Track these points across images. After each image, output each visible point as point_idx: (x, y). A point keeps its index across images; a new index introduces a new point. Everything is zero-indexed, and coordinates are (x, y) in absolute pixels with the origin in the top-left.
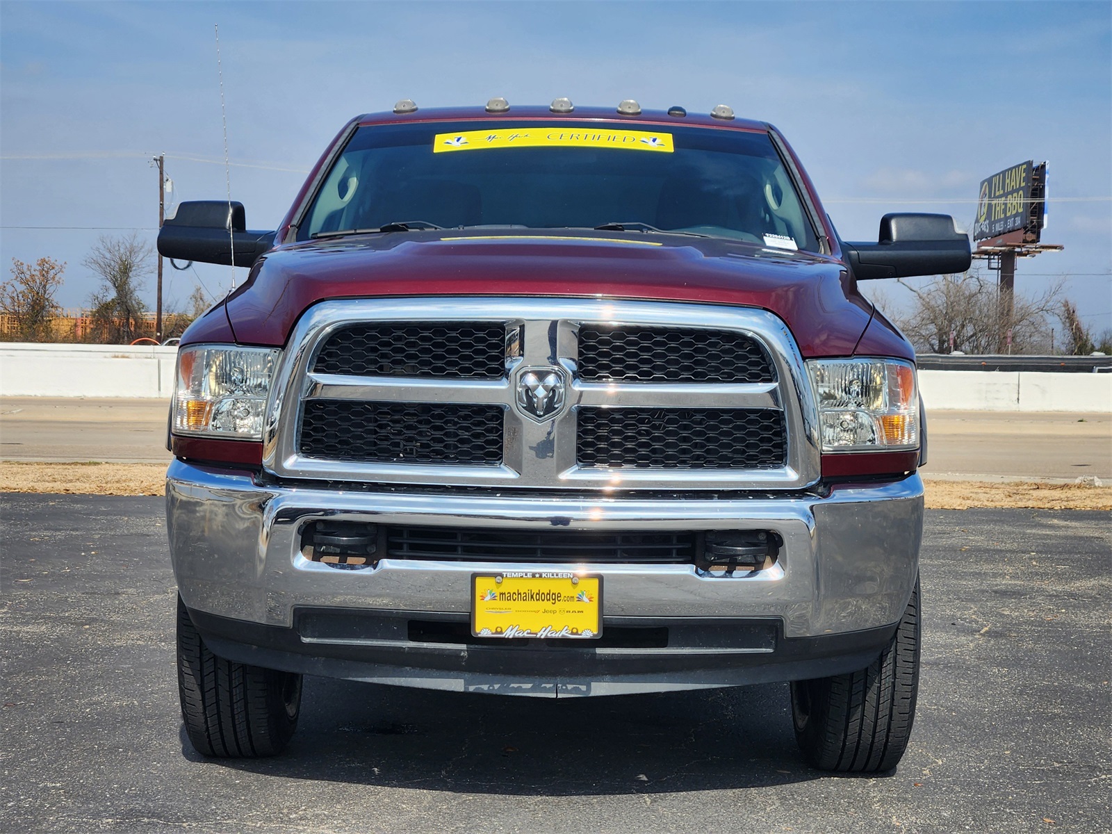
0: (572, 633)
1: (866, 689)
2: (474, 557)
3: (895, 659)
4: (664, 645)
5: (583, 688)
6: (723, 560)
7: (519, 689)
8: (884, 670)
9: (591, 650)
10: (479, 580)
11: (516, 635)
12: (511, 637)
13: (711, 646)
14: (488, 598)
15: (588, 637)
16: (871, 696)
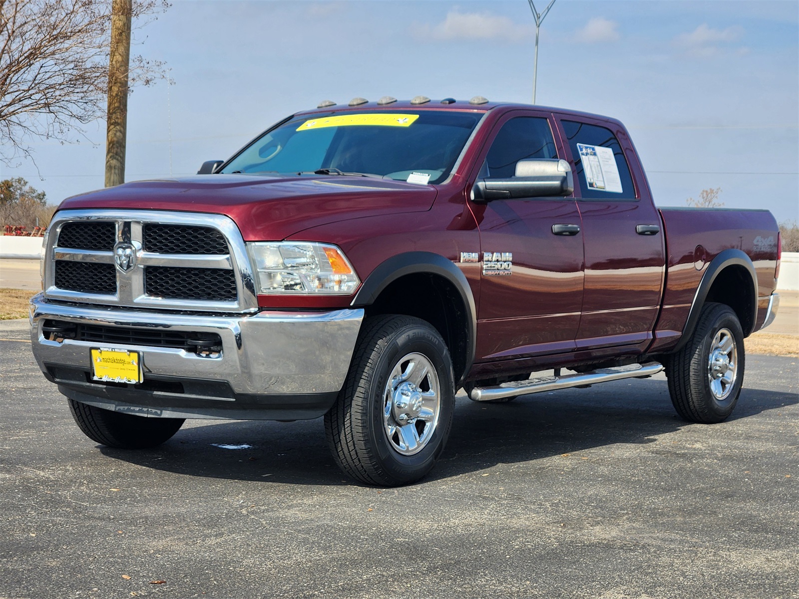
0: (129, 381)
1: (339, 433)
2: (94, 339)
3: (350, 416)
4: (183, 393)
5: (159, 412)
6: (206, 349)
7: (134, 411)
8: (346, 423)
9: (150, 392)
10: (93, 351)
11: (119, 381)
12: (117, 382)
13: (204, 395)
14: (99, 360)
15: (134, 383)
16: (342, 436)
